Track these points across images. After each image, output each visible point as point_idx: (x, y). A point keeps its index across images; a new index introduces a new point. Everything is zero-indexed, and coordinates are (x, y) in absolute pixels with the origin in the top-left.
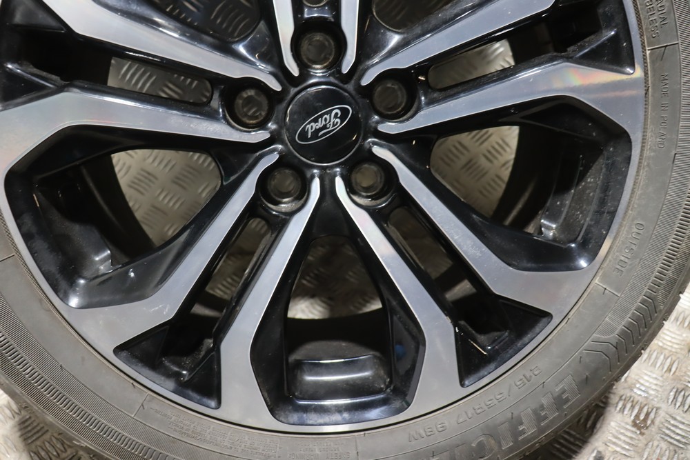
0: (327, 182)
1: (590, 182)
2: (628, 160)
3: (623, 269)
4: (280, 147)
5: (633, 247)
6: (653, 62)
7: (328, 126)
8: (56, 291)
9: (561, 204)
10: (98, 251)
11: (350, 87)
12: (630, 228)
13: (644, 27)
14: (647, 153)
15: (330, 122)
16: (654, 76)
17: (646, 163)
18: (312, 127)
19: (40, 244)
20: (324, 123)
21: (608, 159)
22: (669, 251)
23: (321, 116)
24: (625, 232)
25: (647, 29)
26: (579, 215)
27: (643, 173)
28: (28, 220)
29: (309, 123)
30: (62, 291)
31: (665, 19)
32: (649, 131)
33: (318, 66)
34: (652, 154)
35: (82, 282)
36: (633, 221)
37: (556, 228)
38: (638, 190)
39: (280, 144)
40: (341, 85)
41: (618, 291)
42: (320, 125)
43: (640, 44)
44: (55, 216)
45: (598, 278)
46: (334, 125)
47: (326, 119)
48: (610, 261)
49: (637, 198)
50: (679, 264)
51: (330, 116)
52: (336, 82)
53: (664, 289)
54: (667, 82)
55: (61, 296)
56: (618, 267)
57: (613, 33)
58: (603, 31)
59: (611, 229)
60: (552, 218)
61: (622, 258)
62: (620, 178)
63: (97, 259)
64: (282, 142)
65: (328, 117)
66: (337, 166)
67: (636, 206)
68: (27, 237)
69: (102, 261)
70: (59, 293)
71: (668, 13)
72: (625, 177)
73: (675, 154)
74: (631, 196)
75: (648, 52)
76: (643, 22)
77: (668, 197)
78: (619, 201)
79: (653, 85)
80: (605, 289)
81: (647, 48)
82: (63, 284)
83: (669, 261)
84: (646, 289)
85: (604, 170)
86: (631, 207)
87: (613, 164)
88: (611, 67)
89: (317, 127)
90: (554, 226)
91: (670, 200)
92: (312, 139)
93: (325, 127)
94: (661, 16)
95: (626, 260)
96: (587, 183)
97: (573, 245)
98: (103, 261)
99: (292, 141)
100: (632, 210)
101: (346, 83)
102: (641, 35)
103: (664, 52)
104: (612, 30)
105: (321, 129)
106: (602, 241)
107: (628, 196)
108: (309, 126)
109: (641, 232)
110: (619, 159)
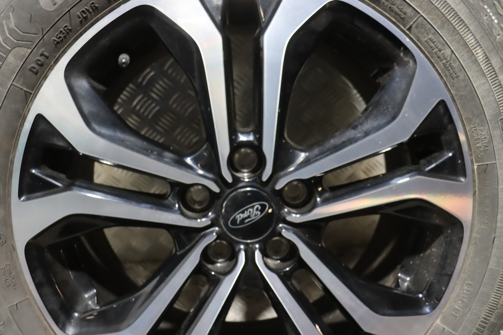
0: (249, 253)
1: (434, 252)
2: (461, 239)
3: (457, 315)
4: (217, 229)
5: (465, 300)
6: (479, 174)
7: (251, 216)
8: (57, 322)
9: (413, 263)
10: (88, 289)
11: (268, 189)
12: (462, 286)
13: (473, 150)
14: (475, 235)
15: (253, 213)
16: (479, 183)
17: (473, 242)
18: (240, 217)
19: (47, 290)
20: (248, 214)
21: (447, 237)
22: (490, 304)
23: (247, 209)
24: (458, 289)
25: (475, 152)
26: (425, 274)
27: (472, 249)
28: (39, 273)
29: (238, 214)
30: (61, 323)
31: (487, 146)
32: (476, 219)
33: (245, 171)
34: (478, 236)
35: (76, 314)
36: (464, 281)
37: (409, 281)
38: (468, 259)
39: (217, 226)
40: (261, 188)
41: (454, 331)
42: (246, 215)
43: (470, 161)
44: (58, 268)
45: (439, 320)
46: (255, 215)
47: (250, 212)
48: (448, 308)
49: (467, 265)
50: (498, 313)
51: (253, 210)
52: (258, 186)
53: (488, 330)
54: (488, 188)
55: (60, 326)
56: (453, 313)
57: (450, 154)
58: (445, 153)
59: (449, 287)
60: (407, 273)
61: (457, 307)
62: (455, 251)
63: (86, 296)
64: (219, 226)
65: (251, 210)
66: (257, 243)
67: (466, 271)
68: (38, 286)
69: (89, 298)
70: (59, 325)
71: (489, 143)
72: (459, 251)
73: (494, 238)
74: (463, 264)
75: (475, 167)
76: (472, 147)
77: (489, 266)
78: (454, 268)
79: (479, 189)
80: (444, 328)
81: (475, 164)
82: (62, 318)
83: (491, 311)
84: (474, 330)
85: (444, 245)
86: (463, 271)
87: (451, 241)
88: (450, 177)
89: (244, 217)
90: (408, 279)
91: (491, 268)
92: (240, 224)
93: (249, 217)
94: (484, 144)
95: (460, 309)
96: (431, 251)
97: (420, 296)
98: (91, 298)
99: (226, 225)
100: (463, 273)
101: (265, 187)
102: (471, 155)
103: (486, 168)
104: (450, 152)
105: (246, 218)
106: (442, 295)
107: (461, 264)
108: (238, 216)
109: (470, 289)
110: (455, 238)
